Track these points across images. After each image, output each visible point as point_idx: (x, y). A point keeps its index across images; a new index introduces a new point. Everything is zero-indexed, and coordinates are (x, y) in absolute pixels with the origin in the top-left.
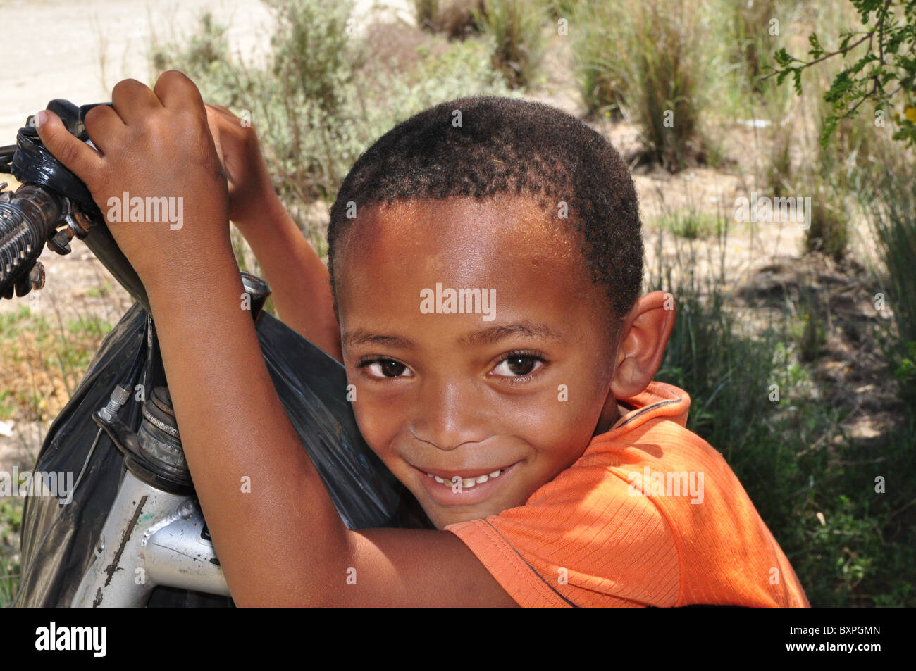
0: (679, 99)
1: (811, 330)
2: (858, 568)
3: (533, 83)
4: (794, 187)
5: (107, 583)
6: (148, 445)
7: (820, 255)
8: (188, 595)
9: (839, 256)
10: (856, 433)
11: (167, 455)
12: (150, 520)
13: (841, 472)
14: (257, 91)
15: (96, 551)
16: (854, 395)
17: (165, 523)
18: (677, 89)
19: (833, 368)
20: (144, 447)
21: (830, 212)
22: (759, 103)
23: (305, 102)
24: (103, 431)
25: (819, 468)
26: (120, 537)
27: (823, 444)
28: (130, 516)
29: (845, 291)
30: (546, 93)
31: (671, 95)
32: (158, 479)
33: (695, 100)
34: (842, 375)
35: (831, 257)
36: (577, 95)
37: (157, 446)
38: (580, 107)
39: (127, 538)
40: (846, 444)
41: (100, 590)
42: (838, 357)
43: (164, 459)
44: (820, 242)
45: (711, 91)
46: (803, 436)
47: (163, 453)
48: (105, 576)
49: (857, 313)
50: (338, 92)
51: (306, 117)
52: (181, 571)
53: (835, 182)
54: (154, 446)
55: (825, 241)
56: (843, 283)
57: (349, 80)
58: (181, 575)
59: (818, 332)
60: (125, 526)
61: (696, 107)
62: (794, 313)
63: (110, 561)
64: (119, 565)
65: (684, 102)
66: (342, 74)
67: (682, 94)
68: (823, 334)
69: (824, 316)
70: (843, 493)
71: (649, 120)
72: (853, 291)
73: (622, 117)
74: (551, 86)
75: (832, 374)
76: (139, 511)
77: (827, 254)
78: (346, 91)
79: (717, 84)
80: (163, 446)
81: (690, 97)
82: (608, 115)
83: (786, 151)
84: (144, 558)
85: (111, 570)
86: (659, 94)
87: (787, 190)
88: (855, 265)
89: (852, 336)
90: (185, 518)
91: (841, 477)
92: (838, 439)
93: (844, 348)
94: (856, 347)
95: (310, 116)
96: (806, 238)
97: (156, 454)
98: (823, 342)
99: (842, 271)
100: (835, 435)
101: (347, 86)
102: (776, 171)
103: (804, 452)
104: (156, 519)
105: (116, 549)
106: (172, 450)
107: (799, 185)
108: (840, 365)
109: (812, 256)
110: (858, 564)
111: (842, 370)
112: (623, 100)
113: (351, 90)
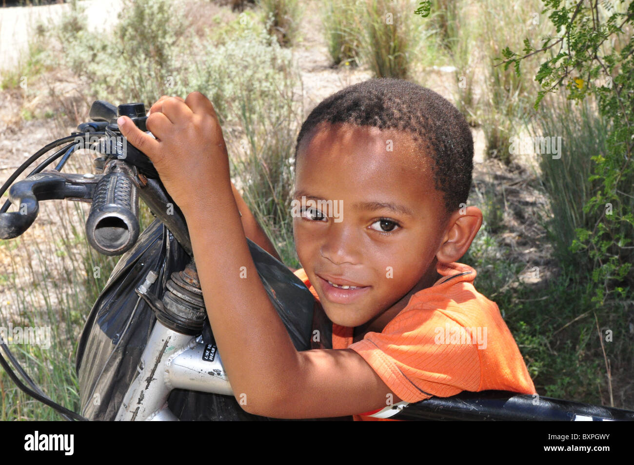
0: (396, 54)
1: (494, 212)
2: (535, 368)
3: (295, 41)
4: (475, 114)
5: (147, 388)
6: (171, 306)
7: (496, 161)
8: (190, 393)
9: (508, 162)
10: (527, 280)
11: (183, 312)
12: (173, 350)
13: (521, 306)
14: (109, 51)
15: (138, 368)
16: (522, 254)
17: (180, 352)
18: (395, 47)
19: (508, 237)
20: (168, 308)
21: (502, 131)
22: (449, 55)
23: (145, 59)
24: (142, 298)
25: (507, 305)
26: (154, 361)
27: (508, 288)
28: (161, 348)
29: (512, 185)
30: (304, 49)
31: (391, 51)
32: (177, 326)
33: (407, 55)
34: (514, 241)
35: (503, 161)
36: (325, 50)
37: (177, 306)
38: (328, 59)
39: (158, 361)
40: (521, 288)
41: (142, 392)
42: (512, 230)
43: (181, 314)
44: (495, 152)
45: (418, 48)
46: (494, 283)
47: (180, 311)
48: (146, 384)
49: (522, 200)
50: (167, 52)
51: (146, 70)
52: (191, 379)
53: (505, 112)
54: (174, 307)
55: (499, 151)
56: (511, 179)
57: (174, 44)
58: (192, 382)
59: (498, 213)
60: (157, 354)
61: (408, 60)
62: (482, 201)
63: (148, 375)
64: (154, 377)
65: (400, 56)
66: (169, 40)
67: (398, 51)
68: (501, 215)
69: (501, 202)
70: (522, 320)
71: (377, 68)
72: (519, 185)
73: (357, 65)
74: (307, 44)
75: (508, 241)
76: (166, 345)
77: (500, 160)
78: (172, 51)
79: (422, 44)
80: (180, 307)
81: (404, 53)
82: (347, 64)
83: (470, 89)
84: (169, 372)
85: (149, 380)
86: (384, 51)
87: (471, 116)
88: (518, 167)
89: (519, 216)
90: (192, 348)
91: (520, 310)
92: (516, 284)
93: (514, 223)
94: (523, 223)
95: (149, 69)
96: (486, 149)
97: (176, 312)
98: (501, 220)
99: (511, 171)
100: (514, 282)
101: (173, 48)
102: (463, 103)
103: (496, 294)
104: (175, 350)
105: (152, 367)
106: (186, 309)
107: (479, 113)
108: (514, 235)
109: (491, 162)
110: (535, 366)
111: (514, 238)
112: (357, 54)
113: (175, 50)
